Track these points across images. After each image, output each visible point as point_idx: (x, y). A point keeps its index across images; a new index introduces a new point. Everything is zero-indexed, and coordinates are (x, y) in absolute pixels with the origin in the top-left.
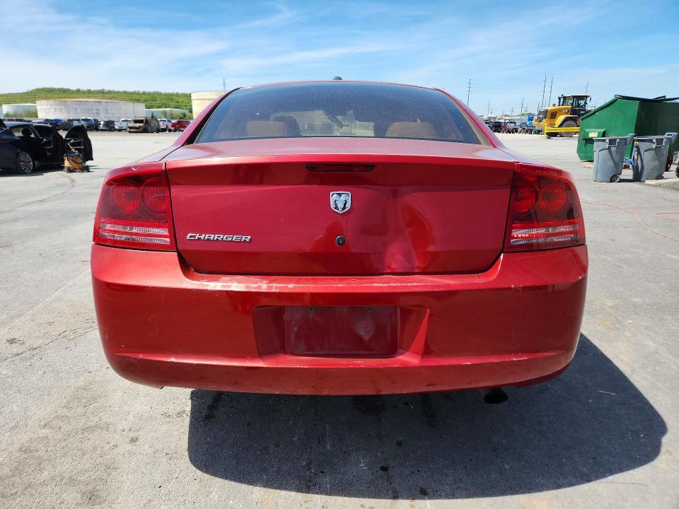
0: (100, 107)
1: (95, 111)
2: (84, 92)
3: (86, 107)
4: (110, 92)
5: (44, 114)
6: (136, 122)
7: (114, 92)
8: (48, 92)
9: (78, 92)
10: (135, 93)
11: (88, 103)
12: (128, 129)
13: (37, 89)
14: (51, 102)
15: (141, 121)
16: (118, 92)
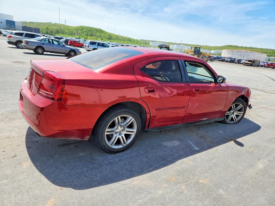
0: (246, 54)
1: (243, 55)
2: (244, 48)
3: (240, 53)
4: (255, 48)
5: (224, 55)
6: (249, 61)
7: (257, 48)
8: (230, 47)
9: (242, 48)
10: (266, 49)
11: (242, 52)
12: (244, 64)
13: (226, 45)
14: (228, 50)
15: (251, 61)
16: (258, 48)
